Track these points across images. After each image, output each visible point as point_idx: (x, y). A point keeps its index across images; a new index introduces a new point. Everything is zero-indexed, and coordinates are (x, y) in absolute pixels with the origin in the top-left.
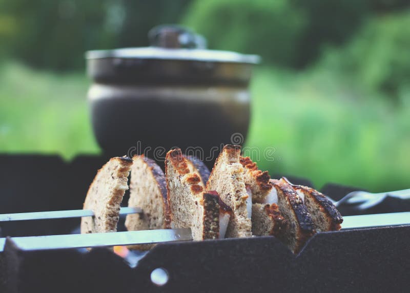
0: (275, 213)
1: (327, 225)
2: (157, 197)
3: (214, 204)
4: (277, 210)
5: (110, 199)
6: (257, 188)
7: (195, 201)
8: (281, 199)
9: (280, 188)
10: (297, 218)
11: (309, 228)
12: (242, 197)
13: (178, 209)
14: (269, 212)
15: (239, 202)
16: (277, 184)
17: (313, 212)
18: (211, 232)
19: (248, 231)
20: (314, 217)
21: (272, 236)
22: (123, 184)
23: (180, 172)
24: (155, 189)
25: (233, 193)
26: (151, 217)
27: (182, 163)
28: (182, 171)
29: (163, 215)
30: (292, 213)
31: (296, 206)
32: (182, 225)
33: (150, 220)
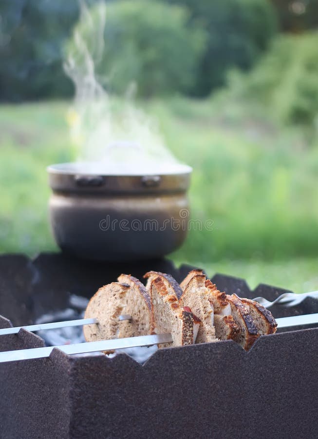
0: (231, 322)
1: (266, 328)
2: (144, 308)
3: (190, 318)
4: (232, 320)
5: (114, 313)
6: (218, 304)
7: (175, 315)
8: (234, 311)
9: (232, 302)
10: (246, 325)
11: (255, 332)
12: (209, 311)
13: (160, 319)
14: (227, 322)
15: (206, 315)
16: (230, 299)
17: (256, 319)
18: (187, 337)
19: (213, 335)
20: (258, 323)
21: (231, 340)
22: (123, 303)
23: (162, 294)
24: (143, 303)
25: (202, 309)
26: (139, 323)
27: (163, 287)
28: (163, 292)
29: (150, 323)
30: (242, 321)
31: (245, 316)
32: (164, 331)
33: (138, 325)
